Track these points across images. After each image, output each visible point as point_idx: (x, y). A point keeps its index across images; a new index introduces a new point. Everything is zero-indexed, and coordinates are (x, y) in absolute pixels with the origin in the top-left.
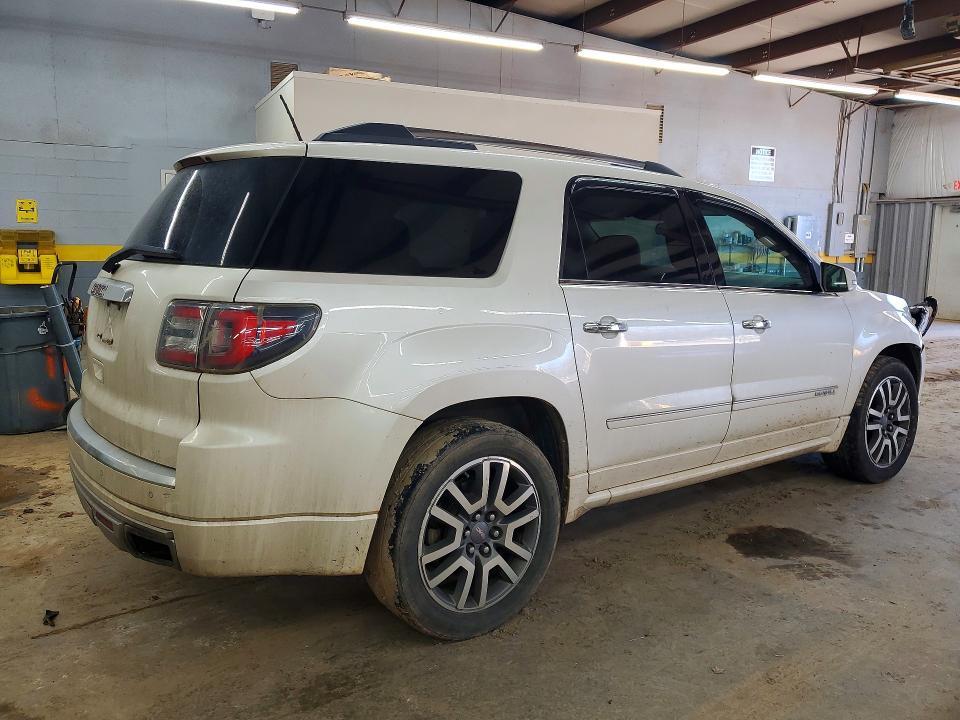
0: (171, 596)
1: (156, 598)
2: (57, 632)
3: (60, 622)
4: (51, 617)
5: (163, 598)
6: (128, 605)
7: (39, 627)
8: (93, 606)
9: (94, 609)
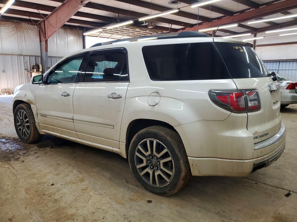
0: (252, 181)
1: (256, 183)
2: (289, 191)
3: (287, 192)
4: (288, 195)
5: (254, 182)
6: (265, 186)
7: (293, 195)
8: (274, 191)
9: (274, 190)
